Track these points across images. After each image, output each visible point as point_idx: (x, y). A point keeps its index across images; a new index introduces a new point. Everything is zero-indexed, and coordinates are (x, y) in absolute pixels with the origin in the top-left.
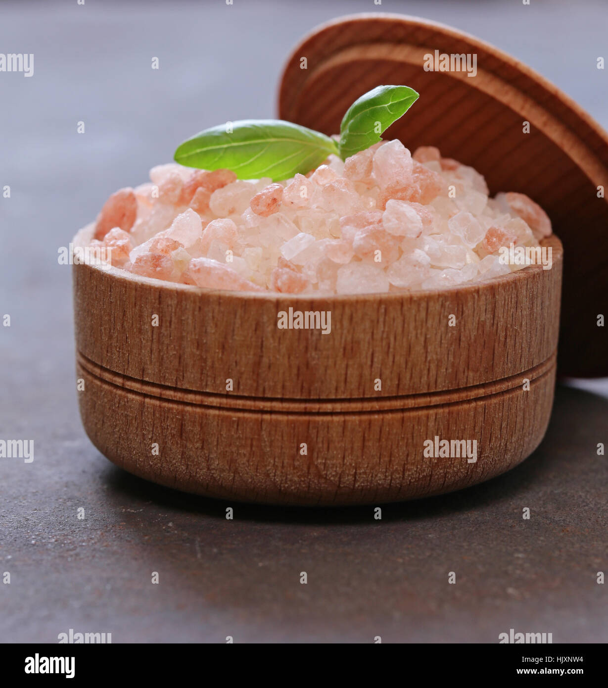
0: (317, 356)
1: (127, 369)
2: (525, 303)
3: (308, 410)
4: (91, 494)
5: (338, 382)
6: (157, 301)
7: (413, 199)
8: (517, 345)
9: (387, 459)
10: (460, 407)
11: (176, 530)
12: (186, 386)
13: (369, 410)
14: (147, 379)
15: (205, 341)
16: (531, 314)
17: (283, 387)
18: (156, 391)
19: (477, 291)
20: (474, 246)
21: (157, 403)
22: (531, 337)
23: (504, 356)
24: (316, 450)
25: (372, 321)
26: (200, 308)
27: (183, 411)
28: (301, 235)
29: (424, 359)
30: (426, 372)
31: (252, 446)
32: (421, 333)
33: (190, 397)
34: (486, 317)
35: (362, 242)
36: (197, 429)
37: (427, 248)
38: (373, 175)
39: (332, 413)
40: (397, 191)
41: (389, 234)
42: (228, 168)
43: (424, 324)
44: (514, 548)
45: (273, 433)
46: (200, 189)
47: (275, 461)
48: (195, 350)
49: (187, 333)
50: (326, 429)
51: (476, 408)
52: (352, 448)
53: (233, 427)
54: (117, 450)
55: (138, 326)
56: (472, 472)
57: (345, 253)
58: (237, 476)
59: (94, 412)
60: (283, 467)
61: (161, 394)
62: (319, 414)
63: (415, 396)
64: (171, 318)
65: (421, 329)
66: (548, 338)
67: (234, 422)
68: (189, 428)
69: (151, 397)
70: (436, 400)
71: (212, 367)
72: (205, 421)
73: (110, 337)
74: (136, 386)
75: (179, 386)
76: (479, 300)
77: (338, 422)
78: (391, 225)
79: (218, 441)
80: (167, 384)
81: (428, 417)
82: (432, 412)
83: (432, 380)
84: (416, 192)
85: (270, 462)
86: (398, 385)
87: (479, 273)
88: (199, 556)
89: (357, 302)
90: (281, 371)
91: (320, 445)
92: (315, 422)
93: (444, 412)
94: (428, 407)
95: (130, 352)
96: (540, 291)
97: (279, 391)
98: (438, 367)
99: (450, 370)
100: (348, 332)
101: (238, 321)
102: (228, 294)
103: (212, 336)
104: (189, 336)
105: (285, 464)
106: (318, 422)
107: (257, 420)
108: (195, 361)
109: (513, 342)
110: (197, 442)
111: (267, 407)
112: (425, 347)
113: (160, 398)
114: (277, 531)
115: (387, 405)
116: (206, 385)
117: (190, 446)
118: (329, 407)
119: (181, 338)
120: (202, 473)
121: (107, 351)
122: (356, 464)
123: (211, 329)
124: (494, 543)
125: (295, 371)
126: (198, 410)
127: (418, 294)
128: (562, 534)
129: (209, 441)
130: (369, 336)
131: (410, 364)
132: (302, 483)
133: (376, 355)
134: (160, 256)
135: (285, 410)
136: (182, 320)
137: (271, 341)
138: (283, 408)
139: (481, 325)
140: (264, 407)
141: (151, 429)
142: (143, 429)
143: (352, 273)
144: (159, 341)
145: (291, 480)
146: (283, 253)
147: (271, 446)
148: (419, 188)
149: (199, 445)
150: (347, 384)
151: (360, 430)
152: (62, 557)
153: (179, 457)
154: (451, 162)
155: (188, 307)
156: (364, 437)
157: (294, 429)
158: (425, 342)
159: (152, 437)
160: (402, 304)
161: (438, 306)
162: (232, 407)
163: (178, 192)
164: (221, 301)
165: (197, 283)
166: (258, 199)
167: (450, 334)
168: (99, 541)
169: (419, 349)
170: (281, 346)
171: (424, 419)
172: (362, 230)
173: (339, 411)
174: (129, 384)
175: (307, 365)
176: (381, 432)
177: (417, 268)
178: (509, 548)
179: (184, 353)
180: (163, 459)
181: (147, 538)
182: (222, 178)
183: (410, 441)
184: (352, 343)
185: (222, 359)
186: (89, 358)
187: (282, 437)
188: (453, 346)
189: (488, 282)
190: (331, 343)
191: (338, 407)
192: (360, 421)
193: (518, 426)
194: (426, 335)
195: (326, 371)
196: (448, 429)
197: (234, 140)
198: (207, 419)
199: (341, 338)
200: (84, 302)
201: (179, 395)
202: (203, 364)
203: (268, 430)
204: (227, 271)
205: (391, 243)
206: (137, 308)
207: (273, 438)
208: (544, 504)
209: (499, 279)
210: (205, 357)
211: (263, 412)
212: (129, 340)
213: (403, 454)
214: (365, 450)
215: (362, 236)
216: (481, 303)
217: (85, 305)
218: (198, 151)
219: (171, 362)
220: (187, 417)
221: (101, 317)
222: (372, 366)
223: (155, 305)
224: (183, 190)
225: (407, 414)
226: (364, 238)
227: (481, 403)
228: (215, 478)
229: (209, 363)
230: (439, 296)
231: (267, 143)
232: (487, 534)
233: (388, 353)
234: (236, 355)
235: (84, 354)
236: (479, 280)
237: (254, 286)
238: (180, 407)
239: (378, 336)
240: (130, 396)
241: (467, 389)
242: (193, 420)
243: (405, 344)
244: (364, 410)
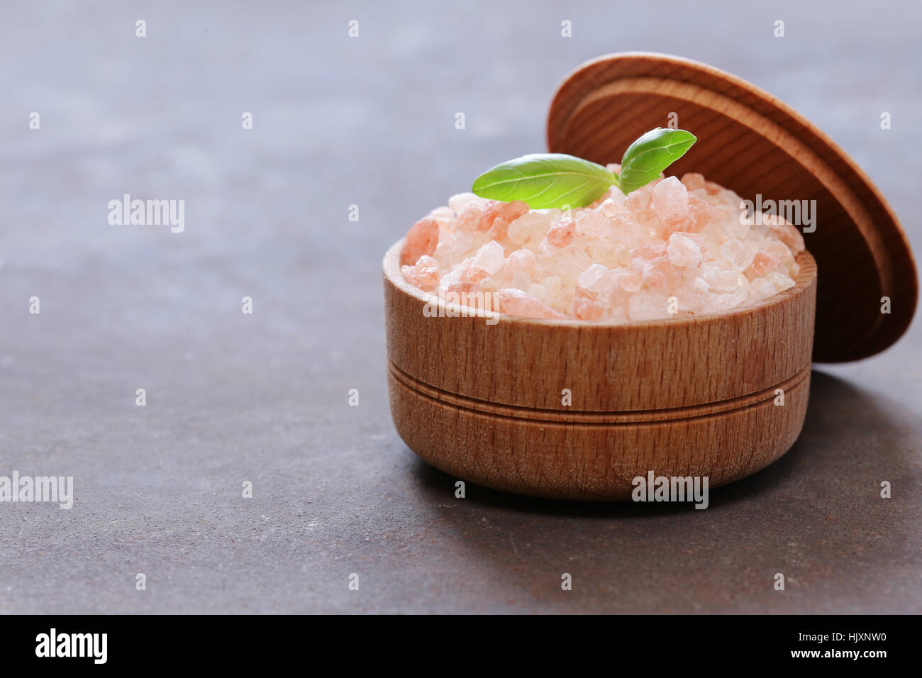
0: (614, 375)
1: (443, 384)
2: (790, 320)
3: (606, 422)
4: (407, 489)
5: (632, 396)
6: (471, 327)
7: (689, 230)
8: (783, 357)
9: (674, 461)
10: (736, 414)
11: (490, 525)
12: (498, 401)
13: (659, 420)
14: (462, 394)
15: (515, 363)
16: (795, 329)
17: (585, 402)
18: (470, 404)
19: (751, 314)
20: (743, 269)
21: (471, 414)
22: (794, 348)
23: (773, 368)
24: (614, 455)
25: (662, 344)
26: (510, 334)
27: (495, 422)
28: (595, 266)
29: (706, 374)
30: (707, 386)
31: (556, 452)
32: (704, 353)
33: (501, 411)
34: (758, 336)
35: (651, 274)
36: (508, 438)
37: (705, 275)
38: (652, 206)
39: (627, 424)
40: (676, 223)
41: (673, 265)
42: (521, 200)
43: (707, 345)
44: (787, 537)
45: (576, 441)
46: (497, 219)
47: (577, 465)
48: (506, 371)
49: (499, 355)
50: (622, 437)
51: (749, 414)
52: (644, 453)
53: (540, 436)
54: (432, 453)
55: (453, 348)
56: (745, 469)
57: (636, 283)
58: (543, 477)
59: (410, 418)
60: (584, 470)
61: (474, 407)
62: (615, 424)
63: (698, 407)
64: (484, 342)
65: (704, 349)
66: (807, 347)
67: (541, 432)
68: (500, 436)
69: (465, 409)
70: (716, 409)
71: (522, 385)
72: (514, 431)
73: (427, 356)
74: (451, 399)
75: (491, 401)
76: (752, 322)
77: (633, 431)
78: (675, 258)
79: (526, 448)
80: (480, 398)
81: (709, 424)
82: (712, 419)
83: (713, 392)
84: (692, 223)
85: (572, 466)
86: (684, 398)
87: (749, 294)
88: (516, 551)
89: (649, 328)
90: (583, 389)
91: (617, 451)
92: (612, 431)
93: (722, 419)
94: (709, 416)
95: (445, 370)
96: (801, 309)
97: (581, 405)
98: (718, 381)
99: (728, 383)
100: (642, 354)
101: (545, 346)
102: (535, 322)
103: (522, 358)
104: (500, 358)
105: (586, 467)
106: (615, 431)
107: (561, 430)
108: (506, 379)
109: (780, 354)
110: (507, 449)
111: (570, 419)
112: (707, 365)
113: (473, 411)
114: (579, 526)
115: (674, 415)
116: (516, 400)
117: (501, 451)
118: (624, 418)
119: (494, 359)
120: (511, 475)
121: (424, 368)
122: (647, 466)
123: (520, 352)
124: (769, 532)
125: (595, 388)
126: (509, 421)
127: (701, 319)
128: (825, 522)
129: (519, 447)
130: (659, 357)
131: (694, 380)
132: (600, 483)
133: (665, 373)
134: (469, 285)
135: (585, 422)
136: (494, 344)
137: (574, 362)
138: (584, 420)
139: (754, 343)
140: (567, 419)
141: (465, 436)
142: (457, 436)
143: (642, 301)
144: (473, 362)
145: (591, 481)
146: (580, 282)
147: (573, 452)
148: (693, 218)
149: (509, 451)
150: (641, 399)
151: (651, 437)
152: (397, 554)
153: (491, 461)
154: (714, 186)
155: (500, 332)
156: (654, 442)
157: (594, 437)
158: (707, 359)
159: (466, 443)
160: (688, 329)
161: (718, 329)
162: (539, 419)
163: (477, 221)
164: (530, 328)
165: (506, 311)
166: (554, 233)
167: (728, 352)
168: (425, 538)
169: (701, 366)
170: (583, 367)
171: (706, 425)
172: (649, 261)
173: (633, 421)
174: (444, 397)
175: (606, 383)
176: (669, 438)
177: (698, 295)
178: (782, 538)
179: (496, 373)
180: (476, 462)
181: (466, 533)
182: (516, 209)
183: (694, 445)
184: (645, 362)
185: (530, 377)
186: (405, 371)
187: (584, 444)
188: (731, 362)
189: (760, 304)
190: (627, 363)
191: (633, 418)
192: (651, 430)
193: (783, 426)
194: (708, 353)
195: (622, 387)
196: (726, 433)
197: (525, 174)
198: (517, 429)
199: (635, 359)
200: (400, 323)
201: (491, 409)
202: (513, 382)
203: (571, 438)
204: (533, 301)
205: (675, 273)
206: (453, 332)
207: (575, 446)
208: (806, 492)
209: (769, 302)
210: (514, 376)
211: (566, 423)
212: (444, 359)
213: (688, 456)
214: (656, 454)
215: (650, 268)
216: (754, 324)
217: (401, 325)
218: (494, 184)
219: (484, 380)
220: (498, 427)
221: (417, 338)
222: (662, 382)
223: (470, 331)
224: (481, 219)
225: (691, 423)
226: (652, 270)
227: (753, 409)
228: (523, 480)
229: (519, 381)
230: (719, 319)
231: (556, 176)
232: (761, 524)
233: (676, 370)
234: (543, 374)
235: (399, 366)
236: (751, 302)
237: (557, 314)
238: (492, 419)
239: (667, 357)
240: (446, 407)
241: (742, 398)
242: (504, 429)
243: (690, 363)
244: (655, 420)
